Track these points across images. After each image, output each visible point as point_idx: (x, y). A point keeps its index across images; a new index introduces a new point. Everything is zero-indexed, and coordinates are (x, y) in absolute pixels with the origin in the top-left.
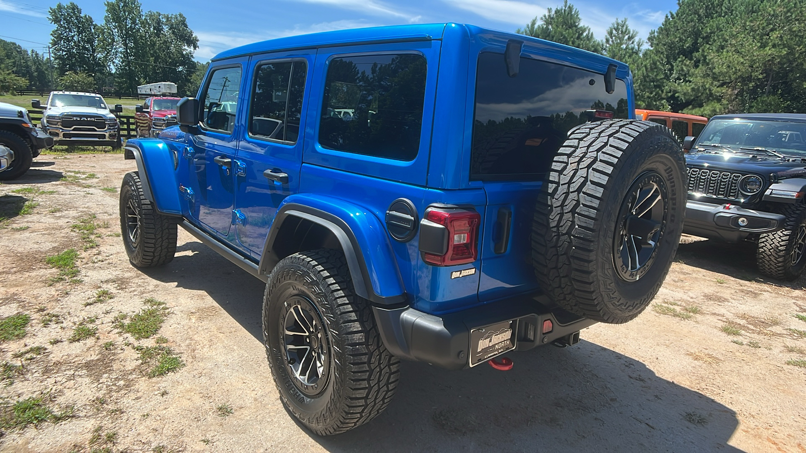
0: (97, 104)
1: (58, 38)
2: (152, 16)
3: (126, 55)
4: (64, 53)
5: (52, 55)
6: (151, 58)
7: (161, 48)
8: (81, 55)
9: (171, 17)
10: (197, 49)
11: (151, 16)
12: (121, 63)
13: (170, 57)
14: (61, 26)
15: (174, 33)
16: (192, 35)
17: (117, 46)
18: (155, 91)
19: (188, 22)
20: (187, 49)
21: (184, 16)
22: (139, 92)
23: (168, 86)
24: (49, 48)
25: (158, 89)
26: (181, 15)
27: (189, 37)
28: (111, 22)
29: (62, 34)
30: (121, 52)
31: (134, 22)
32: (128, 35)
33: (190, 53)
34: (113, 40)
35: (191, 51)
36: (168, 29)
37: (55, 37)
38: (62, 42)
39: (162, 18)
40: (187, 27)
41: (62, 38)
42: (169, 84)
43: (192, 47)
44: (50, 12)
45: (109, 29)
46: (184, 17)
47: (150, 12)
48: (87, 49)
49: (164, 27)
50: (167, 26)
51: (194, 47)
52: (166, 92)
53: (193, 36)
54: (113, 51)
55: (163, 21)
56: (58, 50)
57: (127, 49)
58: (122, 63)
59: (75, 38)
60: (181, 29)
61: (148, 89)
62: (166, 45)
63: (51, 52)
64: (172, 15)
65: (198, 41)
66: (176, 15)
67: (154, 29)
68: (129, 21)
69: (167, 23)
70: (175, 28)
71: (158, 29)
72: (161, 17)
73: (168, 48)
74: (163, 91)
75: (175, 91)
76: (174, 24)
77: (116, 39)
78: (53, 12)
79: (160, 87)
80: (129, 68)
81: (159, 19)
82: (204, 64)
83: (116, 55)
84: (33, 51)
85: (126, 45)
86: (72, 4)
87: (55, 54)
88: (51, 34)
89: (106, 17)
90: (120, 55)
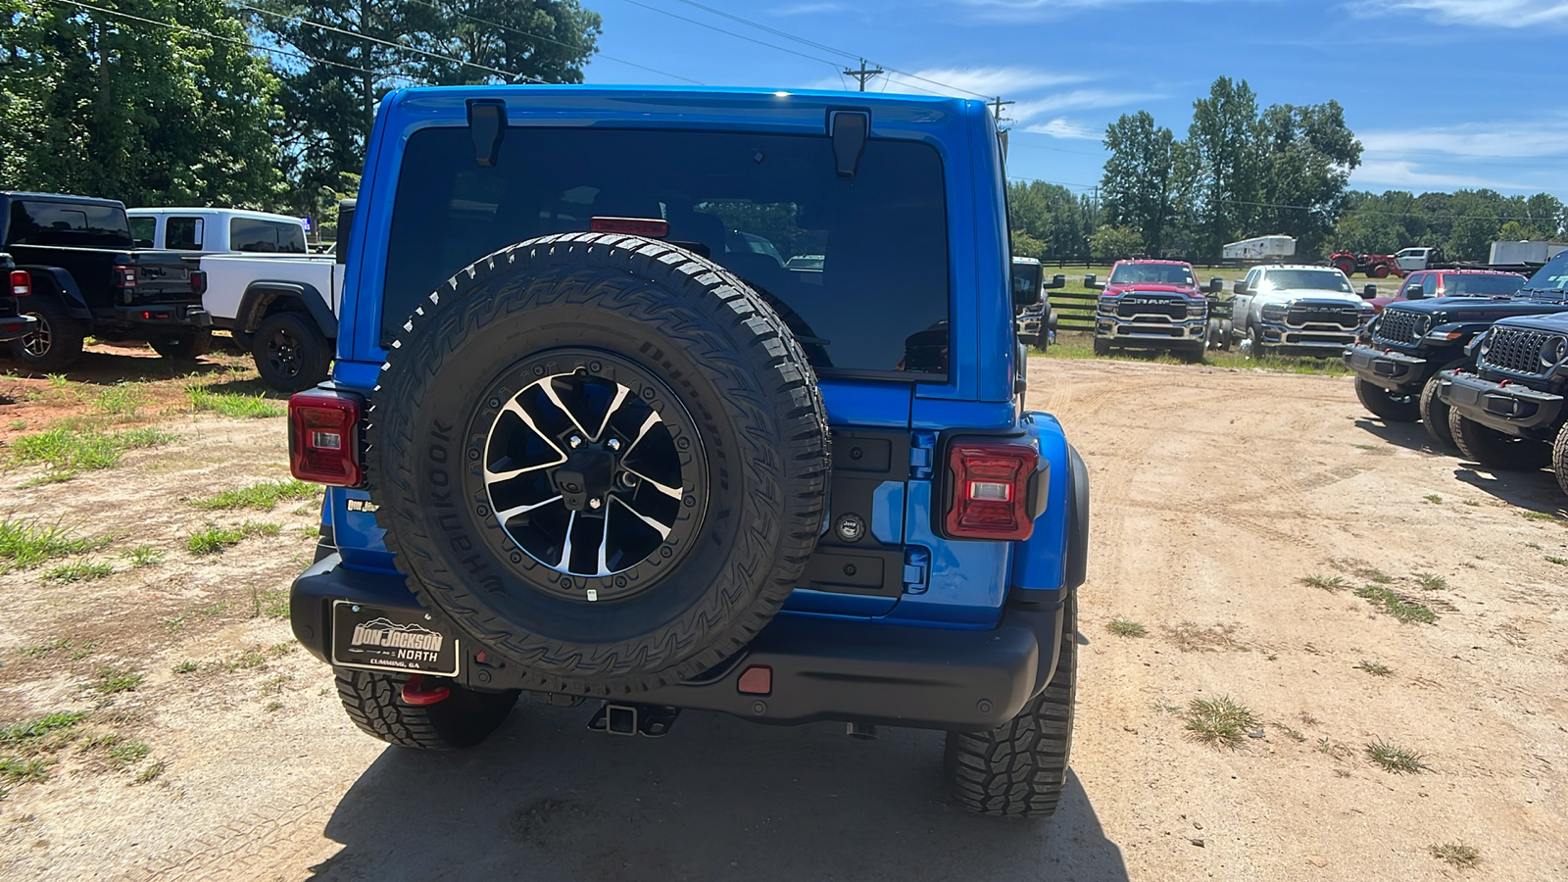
0: (1335, 284)
1: (1114, 170)
2: (1276, 114)
3: (1216, 190)
4: (1119, 196)
5: (1101, 201)
6: (1261, 192)
7: (1283, 171)
8: (1143, 198)
9: (1313, 111)
10: (1357, 166)
11: (1274, 113)
12: (1204, 205)
13: (1297, 188)
14: (1120, 151)
15: (1313, 140)
16: (1350, 140)
17: (1203, 176)
18: (1253, 253)
19: (1345, 117)
20: (1335, 168)
21: (1339, 105)
22: (1225, 256)
23: (1277, 243)
24: (1097, 189)
25: (1258, 248)
26: (1332, 105)
27: (1345, 145)
28: (1200, 136)
29: (1119, 165)
30: (1208, 187)
31: (1238, 131)
32: (1225, 153)
33: (1342, 177)
34: (1198, 166)
35: (1343, 172)
36: (1303, 135)
37: (1108, 171)
38: (1119, 178)
39: (1295, 115)
40: (1343, 126)
41: (1120, 172)
42: (1280, 239)
43: (1347, 164)
44: (1107, 131)
45: (1195, 146)
46: (1339, 108)
47: (1273, 106)
48: (1155, 187)
49: (1296, 131)
50: (1302, 129)
51: (1350, 164)
52: (1272, 253)
53: (1353, 142)
54: (1195, 185)
55: (1295, 121)
56: (1110, 193)
57: (1219, 179)
58: (1207, 205)
59: (1140, 170)
60: (1329, 131)
61: (1239, 249)
62: (1293, 166)
63: (1099, 196)
64: (1316, 106)
65: (1362, 150)
66: (1323, 106)
67: (1277, 138)
68: (1230, 129)
69: (1304, 123)
70: (1318, 131)
71: (1285, 137)
72: (1292, 113)
73: (1298, 170)
74: (1267, 252)
75: (1290, 251)
76: (1316, 123)
77: (1204, 162)
78: (1112, 132)
79: (1262, 245)
80: (1218, 214)
81: (1289, 117)
82: (1378, 195)
83: (1199, 191)
84: (1083, 198)
85: (1218, 172)
86: (1142, 113)
87: (1105, 199)
88: (1105, 167)
89: (1192, 126)
90: (1206, 191)
